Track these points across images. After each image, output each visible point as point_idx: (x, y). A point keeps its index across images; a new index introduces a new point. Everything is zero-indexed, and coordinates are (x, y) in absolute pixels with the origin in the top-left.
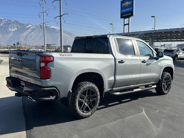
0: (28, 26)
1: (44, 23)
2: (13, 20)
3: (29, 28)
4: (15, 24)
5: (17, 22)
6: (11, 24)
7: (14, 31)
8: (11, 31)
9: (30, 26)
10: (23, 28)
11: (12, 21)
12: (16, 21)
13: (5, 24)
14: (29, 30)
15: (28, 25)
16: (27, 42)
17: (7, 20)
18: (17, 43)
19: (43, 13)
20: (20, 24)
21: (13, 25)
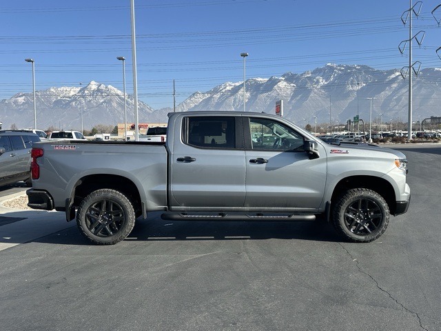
0: (393, 76)
1: (410, 67)
2: (358, 66)
3: (394, 80)
4: (361, 73)
5: (366, 69)
6: (353, 76)
7: (358, 90)
8: (351, 91)
9: (398, 74)
10: (379, 80)
11: (355, 68)
12: (363, 67)
13: (340, 76)
14: (395, 85)
15: (392, 72)
16: (389, 114)
17: (343, 67)
18: (355, 118)
19: (410, 40)
20: (374, 73)
21: (357, 77)
